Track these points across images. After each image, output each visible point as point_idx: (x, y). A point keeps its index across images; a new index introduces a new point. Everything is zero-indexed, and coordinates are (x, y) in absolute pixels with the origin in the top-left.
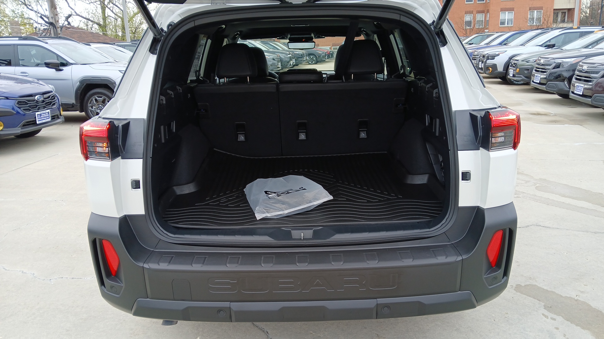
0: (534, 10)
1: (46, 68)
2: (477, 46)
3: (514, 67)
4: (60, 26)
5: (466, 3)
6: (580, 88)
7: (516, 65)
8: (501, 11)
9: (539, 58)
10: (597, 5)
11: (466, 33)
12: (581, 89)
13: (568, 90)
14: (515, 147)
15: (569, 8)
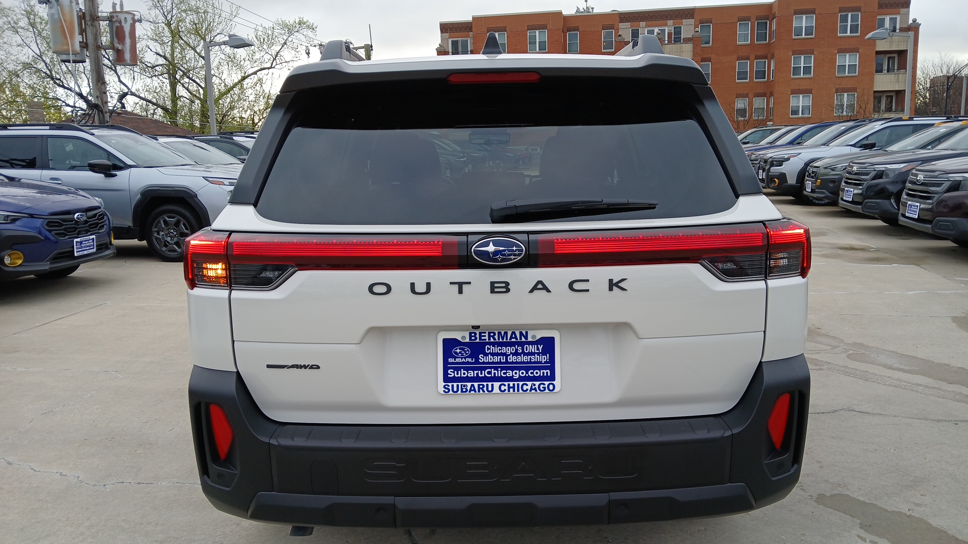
0: (843, 92)
1: (91, 173)
2: (756, 146)
3: (812, 177)
4: (109, 110)
5: (737, 81)
6: (913, 208)
7: (815, 175)
8: (791, 94)
9: (851, 164)
10: (940, 86)
11: (738, 128)
12: (916, 210)
13: (897, 211)
14: (803, 274)
15: (897, 89)
